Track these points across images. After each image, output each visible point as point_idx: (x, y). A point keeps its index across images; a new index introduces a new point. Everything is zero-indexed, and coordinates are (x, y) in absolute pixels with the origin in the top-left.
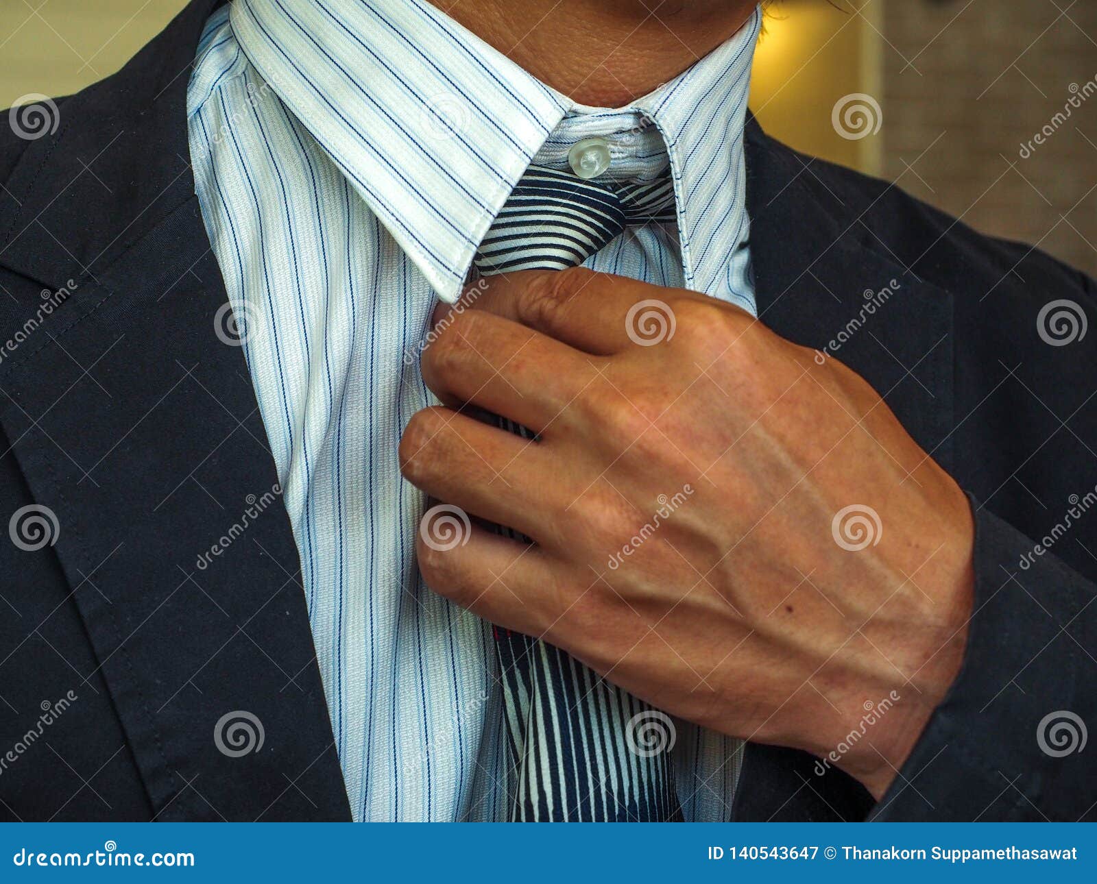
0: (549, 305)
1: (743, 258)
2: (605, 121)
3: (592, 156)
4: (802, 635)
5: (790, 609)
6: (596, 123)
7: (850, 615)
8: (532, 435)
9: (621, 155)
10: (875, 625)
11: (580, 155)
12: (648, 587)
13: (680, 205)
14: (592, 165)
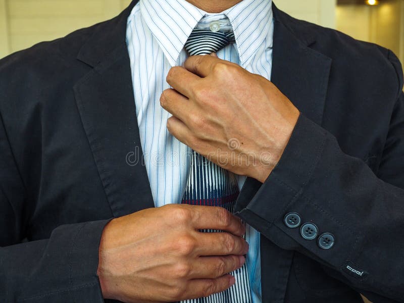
0: (197, 65)
1: (271, 51)
3: (215, 26)
4: (245, 150)
5: (242, 144)
7: (257, 145)
8: (187, 98)
9: (224, 25)
10: (264, 148)
11: (212, 26)
12: (207, 137)
13: (236, 38)
14: (215, 28)
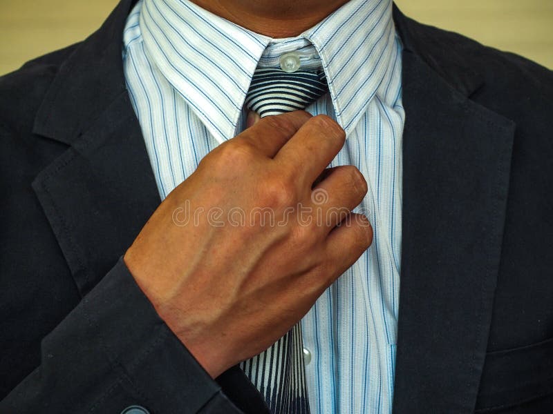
2: (289, 45)
6: (285, 46)
9: (307, 59)
13: (329, 80)
14: (291, 65)
